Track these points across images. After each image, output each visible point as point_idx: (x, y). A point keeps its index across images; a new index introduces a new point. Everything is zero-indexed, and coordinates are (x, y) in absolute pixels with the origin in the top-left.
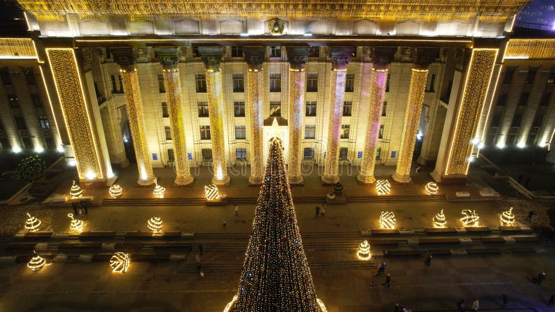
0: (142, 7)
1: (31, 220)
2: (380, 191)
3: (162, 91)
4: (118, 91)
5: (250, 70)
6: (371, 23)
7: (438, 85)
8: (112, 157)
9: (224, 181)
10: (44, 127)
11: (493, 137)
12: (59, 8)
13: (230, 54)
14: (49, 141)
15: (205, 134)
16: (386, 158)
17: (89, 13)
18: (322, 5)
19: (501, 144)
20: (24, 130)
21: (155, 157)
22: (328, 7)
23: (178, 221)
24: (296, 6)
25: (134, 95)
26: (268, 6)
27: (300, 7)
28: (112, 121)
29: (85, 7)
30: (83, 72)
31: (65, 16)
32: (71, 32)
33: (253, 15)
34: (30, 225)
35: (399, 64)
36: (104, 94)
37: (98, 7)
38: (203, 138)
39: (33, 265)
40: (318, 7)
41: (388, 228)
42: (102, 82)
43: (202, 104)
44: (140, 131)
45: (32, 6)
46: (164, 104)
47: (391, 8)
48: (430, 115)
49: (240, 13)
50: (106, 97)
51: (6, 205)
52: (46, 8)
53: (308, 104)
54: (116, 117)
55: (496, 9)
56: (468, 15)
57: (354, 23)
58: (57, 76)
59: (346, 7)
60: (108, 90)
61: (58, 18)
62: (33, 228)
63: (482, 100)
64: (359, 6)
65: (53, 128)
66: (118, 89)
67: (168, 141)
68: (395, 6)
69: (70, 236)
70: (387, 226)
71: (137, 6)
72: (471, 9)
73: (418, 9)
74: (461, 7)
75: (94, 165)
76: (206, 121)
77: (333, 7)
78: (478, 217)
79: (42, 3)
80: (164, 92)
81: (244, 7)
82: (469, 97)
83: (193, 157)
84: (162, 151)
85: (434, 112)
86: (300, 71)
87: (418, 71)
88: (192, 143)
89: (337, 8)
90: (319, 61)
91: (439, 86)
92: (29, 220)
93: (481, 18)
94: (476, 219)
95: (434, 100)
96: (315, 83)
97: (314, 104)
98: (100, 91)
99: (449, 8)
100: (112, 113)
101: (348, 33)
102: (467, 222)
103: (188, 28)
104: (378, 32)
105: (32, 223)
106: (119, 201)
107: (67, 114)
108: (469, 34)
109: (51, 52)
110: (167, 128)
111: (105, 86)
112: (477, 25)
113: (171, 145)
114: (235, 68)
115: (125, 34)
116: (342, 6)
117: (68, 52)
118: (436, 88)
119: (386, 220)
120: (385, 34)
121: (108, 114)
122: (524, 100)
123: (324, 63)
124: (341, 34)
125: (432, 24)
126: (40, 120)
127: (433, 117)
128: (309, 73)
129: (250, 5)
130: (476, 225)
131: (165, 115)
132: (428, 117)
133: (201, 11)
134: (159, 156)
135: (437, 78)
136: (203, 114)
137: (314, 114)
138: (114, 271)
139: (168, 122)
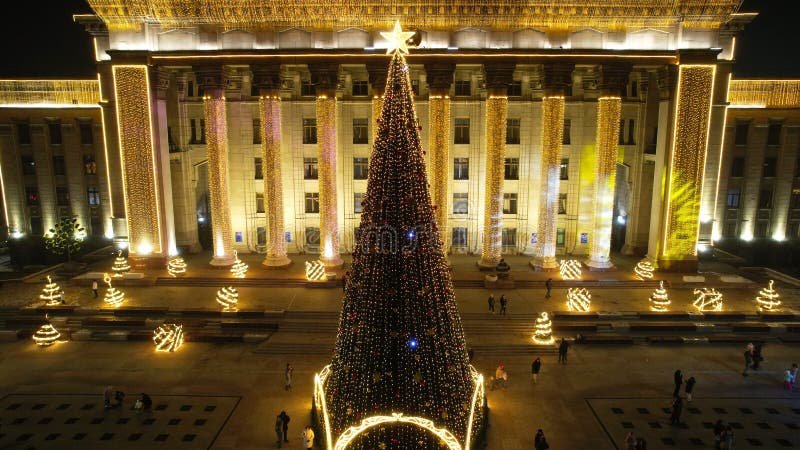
0: (239, 12)
1: (51, 287)
2: (566, 274)
3: (257, 141)
4: (197, 140)
5: (376, 97)
6: (537, 35)
7: (639, 133)
8: (179, 235)
9: (334, 261)
10: (91, 203)
11: (734, 224)
12: (138, 12)
13: (351, 91)
14: (96, 224)
15: (311, 205)
16: (573, 244)
17: (173, 22)
18: (470, 7)
19: (747, 234)
20: (65, 207)
21: (239, 239)
22: (478, 11)
23: (261, 300)
24: (436, 10)
25: (218, 131)
26: (400, 10)
27: (442, 11)
28: (184, 182)
29: (169, 13)
30: (155, 98)
31: (143, 25)
32: (148, 44)
33: (380, 23)
34: (48, 295)
35: (581, 104)
36: (179, 143)
37: (185, 12)
38: (308, 210)
39: (41, 336)
40: (466, 11)
41: (580, 311)
42: (178, 126)
43: (309, 162)
44: (221, 184)
45: (105, 11)
46: (258, 161)
47: (561, 11)
48: (633, 179)
49: (363, 19)
50: (181, 147)
51: (21, 281)
52: (121, 12)
53: (456, 161)
54: (191, 177)
55: (703, 10)
56: (666, 22)
57: (514, 33)
58: (121, 102)
59: (501, 11)
60: (184, 138)
61: (134, 26)
62: (51, 297)
63: (704, 139)
64: (520, 9)
65: (104, 204)
66: (198, 138)
67: (260, 215)
68: (567, 9)
69: (101, 310)
70: (578, 308)
71: (233, 11)
72: (669, 12)
73: (597, 12)
74: (655, 10)
75: (152, 231)
76: (314, 186)
77: (484, 10)
78: (720, 295)
79: (118, 6)
80: (260, 143)
81: (369, 11)
82: (683, 134)
83: (292, 238)
84: (249, 229)
85: (638, 172)
86: (443, 98)
87: (606, 98)
88: (293, 217)
89: (490, 12)
90: (470, 100)
91: (641, 135)
92: (48, 286)
93: (684, 24)
94: (718, 298)
95: (636, 156)
96: (466, 132)
97: (466, 162)
98: (174, 139)
99: (639, 11)
100: (186, 171)
101: (506, 46)
102: (703, 305)
103: (296, 42)
104: (547, 45)
105: (52, 290)
106: (180, 281)
107: (126, 155)
108: (672, 47)
109: (118, 71)
110: (259, 196)
111: (181, 133)
112: (680, 34)
113: (262, 220)
114: (356, 111)
115: (215, 47)
116: (496, 9)
117: (138, 70)
118: (636, 139)
119: (576, 298)
120: (557, 47)
121: (181, 171)
122: (770, 168)
123: (477, 103)
124: (498, 47)
125: (620, 34)
126: (89, 192)
127: (638, 181)
128: (458, 117)
129: (376, 9)
130: (719, 308)
131: (259, 176)
132: (630, 183)
133: (314, 17)
134: (244, 238)
135: (637, 124)
136: (311, 175)
137: (465, 176)
138: (158, 349)
139: (260, 186)
